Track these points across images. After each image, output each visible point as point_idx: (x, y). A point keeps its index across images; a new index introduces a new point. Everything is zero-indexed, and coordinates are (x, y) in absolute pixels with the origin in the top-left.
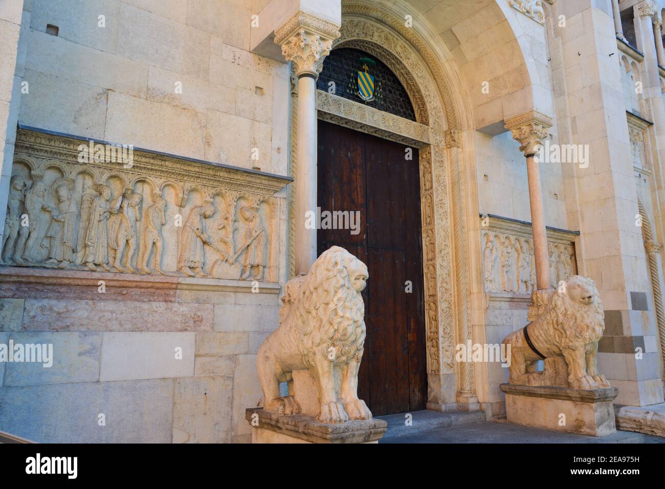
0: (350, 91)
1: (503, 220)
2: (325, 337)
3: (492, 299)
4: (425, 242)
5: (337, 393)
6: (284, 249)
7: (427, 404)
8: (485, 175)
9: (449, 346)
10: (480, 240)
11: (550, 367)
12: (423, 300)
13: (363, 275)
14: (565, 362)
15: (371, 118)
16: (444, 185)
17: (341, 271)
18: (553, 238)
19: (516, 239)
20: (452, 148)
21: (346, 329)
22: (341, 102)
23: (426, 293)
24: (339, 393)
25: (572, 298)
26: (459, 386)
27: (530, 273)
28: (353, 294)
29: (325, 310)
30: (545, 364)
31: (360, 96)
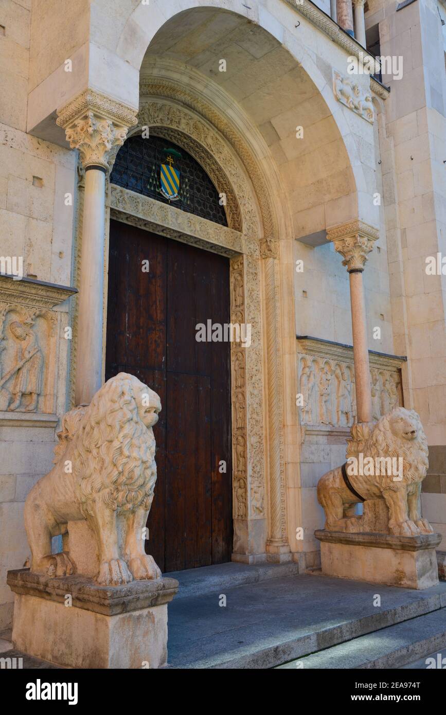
0: (151, 187)
1: (323, 343)
2: (107, 481)
3: (308, 433)
4: (234, 366)
5: (120, 548)
6: (64, 373)
7: (232, 555)
8: (304, 291)
9: (259, 487)
10: (296, 365)
11: (369, 510)
12: (230, 434)
13: (155, 408)
14: (386, 504)
15: (174, 220)
16: (258, 302)
17: (128, 402)
18: (378, 364)
19: (337, 364)
20: (267, 259)
21: (133, 471)
22: (139, 200)
23: (234, 425)
24: (122, 548)
25: (395, 433)
26: (270, 533)
27: (351, 403)
28: (142, 430)
29: (108, 448)
30: (364, 507)
31: (163, 194)
